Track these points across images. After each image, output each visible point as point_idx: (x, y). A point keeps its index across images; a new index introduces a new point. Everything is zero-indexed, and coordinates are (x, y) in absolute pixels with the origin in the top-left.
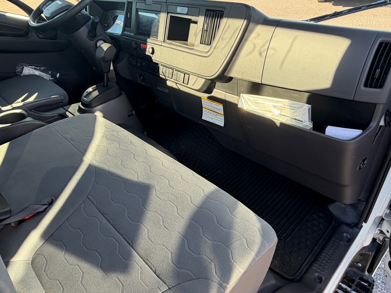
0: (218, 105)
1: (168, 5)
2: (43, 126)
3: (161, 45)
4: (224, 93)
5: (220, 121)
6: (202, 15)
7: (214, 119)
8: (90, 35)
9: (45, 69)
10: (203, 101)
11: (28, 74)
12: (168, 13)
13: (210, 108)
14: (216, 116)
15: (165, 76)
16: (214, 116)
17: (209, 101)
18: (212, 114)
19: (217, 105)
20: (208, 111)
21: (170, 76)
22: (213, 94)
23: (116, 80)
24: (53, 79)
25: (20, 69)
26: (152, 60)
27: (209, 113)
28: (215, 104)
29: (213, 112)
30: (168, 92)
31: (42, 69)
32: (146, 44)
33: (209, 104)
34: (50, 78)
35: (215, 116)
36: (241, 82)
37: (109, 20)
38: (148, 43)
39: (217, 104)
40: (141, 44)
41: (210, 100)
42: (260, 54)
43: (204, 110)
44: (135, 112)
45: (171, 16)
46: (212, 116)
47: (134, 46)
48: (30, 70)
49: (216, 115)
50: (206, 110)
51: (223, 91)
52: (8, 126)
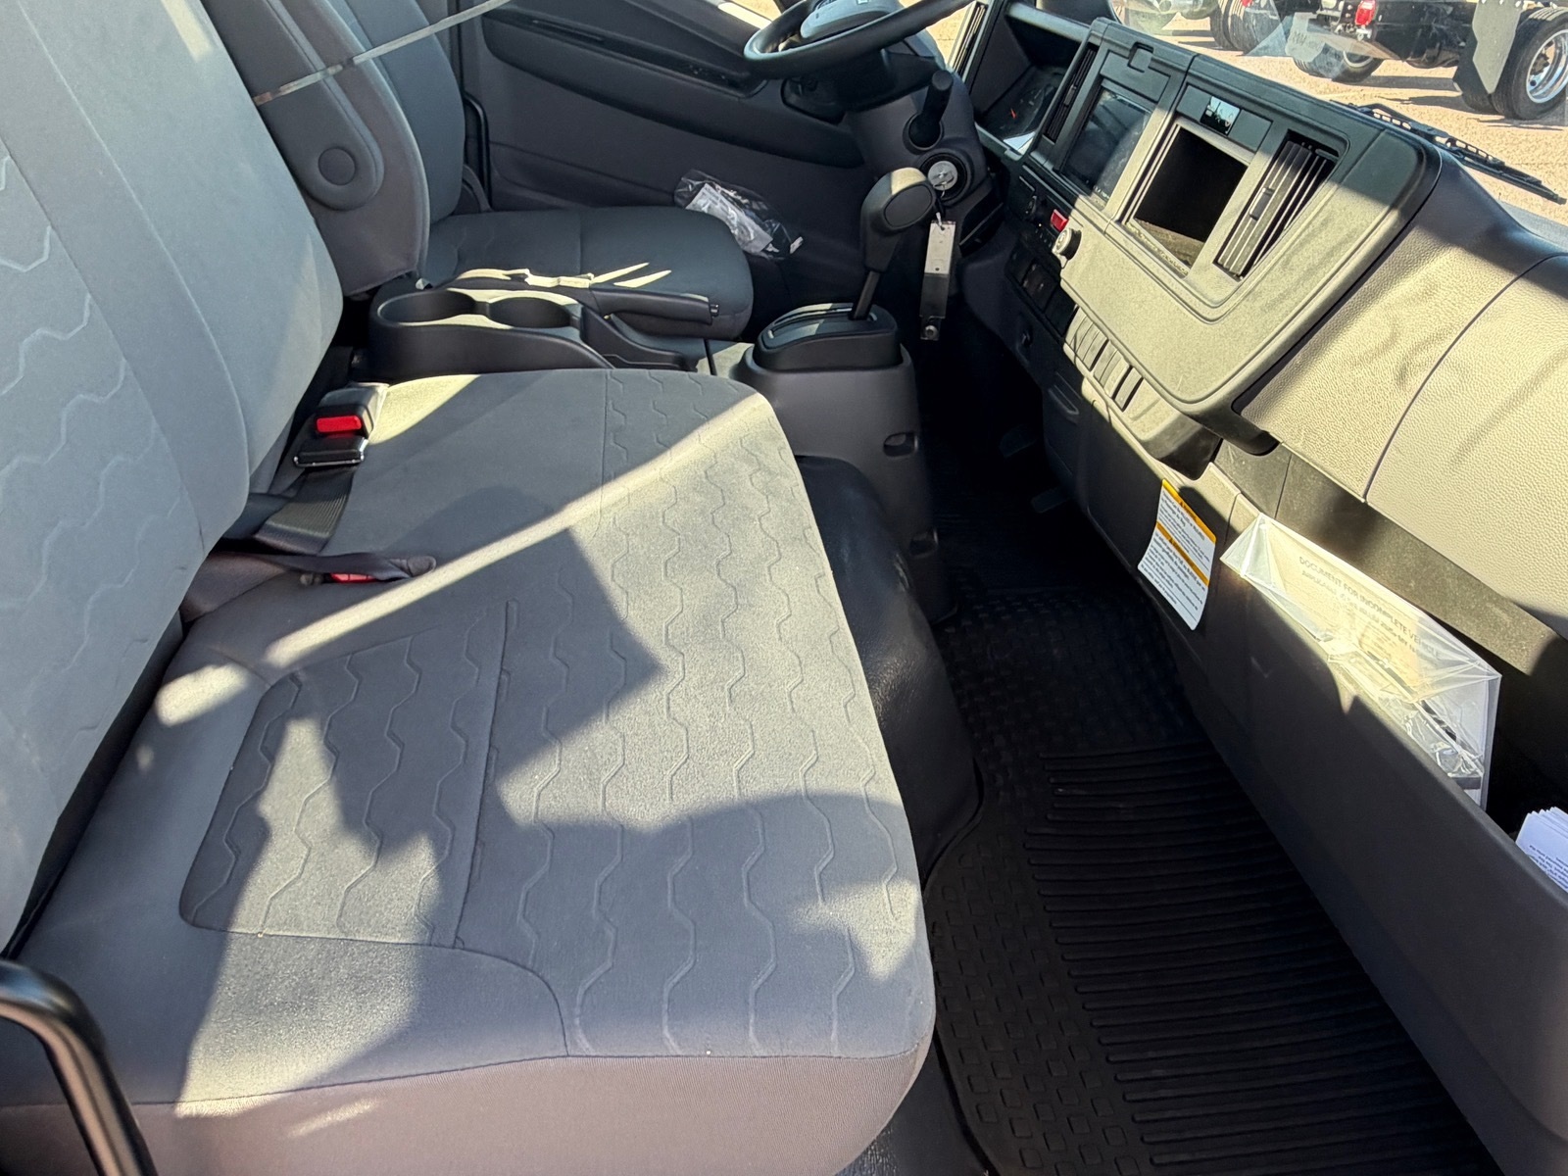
0: (1203, 534)
1: (1188, 84)
2: (587, 367)
3: (1104, 229)
4: (1236, 492)
5: (1189, 605)
6: (1266, 152)
7: (1176, 585)
8: (915, 130)
9: (764, 210)
10: (1165, 498)
11: (705, 209)
12: (1177, 115)
13: (1177, 537)
14: (1186, 576)
15: (1076, 355)
16: (1178, 576)
17: (1181, 504)
18: (1176, 563)
19: (1200, 534)
20: (1168, 548)
21: (1089, 360)
22: (1201, 485)
23: (943, 317)
24: (776, 250)
25: (690, 187)
26: (1060, 279)
27: (1168, 553)
28: (1194, 528)
29: (1182, 559)
30: (1075, 421)
31: (755, 206)
32: (1067, 213)
33: (1176, 519)
34: (767, 246)
35: (1182, 576)
36: (1298, 468)
37: (1033, 100)
38: (1074, 213)
39: (1200, 530)
40: (1055, 211)
41: (1184, 504)
42: (1402, 376)
43: (1157, 535)
44: (920, 444)
45: (1182, 129)
46: (1174, 570)
47: (1030, 210)
48: (717, 198)
49: (1186, 571)
50: (1162, 540)
51: (1234, 483)
52: (502, 330)
